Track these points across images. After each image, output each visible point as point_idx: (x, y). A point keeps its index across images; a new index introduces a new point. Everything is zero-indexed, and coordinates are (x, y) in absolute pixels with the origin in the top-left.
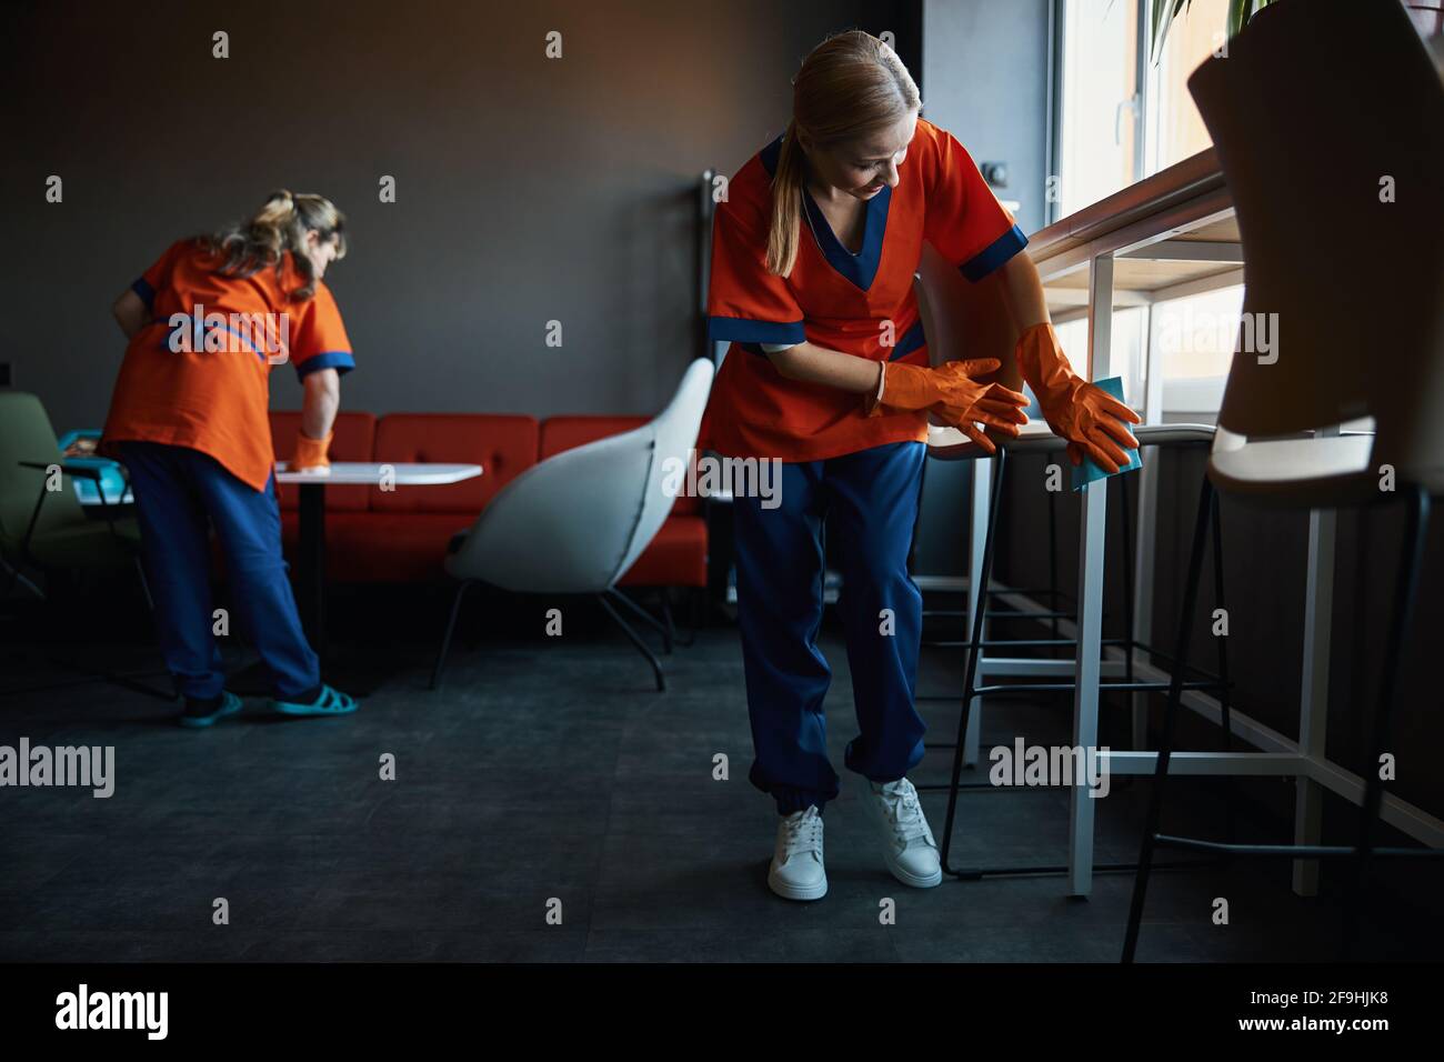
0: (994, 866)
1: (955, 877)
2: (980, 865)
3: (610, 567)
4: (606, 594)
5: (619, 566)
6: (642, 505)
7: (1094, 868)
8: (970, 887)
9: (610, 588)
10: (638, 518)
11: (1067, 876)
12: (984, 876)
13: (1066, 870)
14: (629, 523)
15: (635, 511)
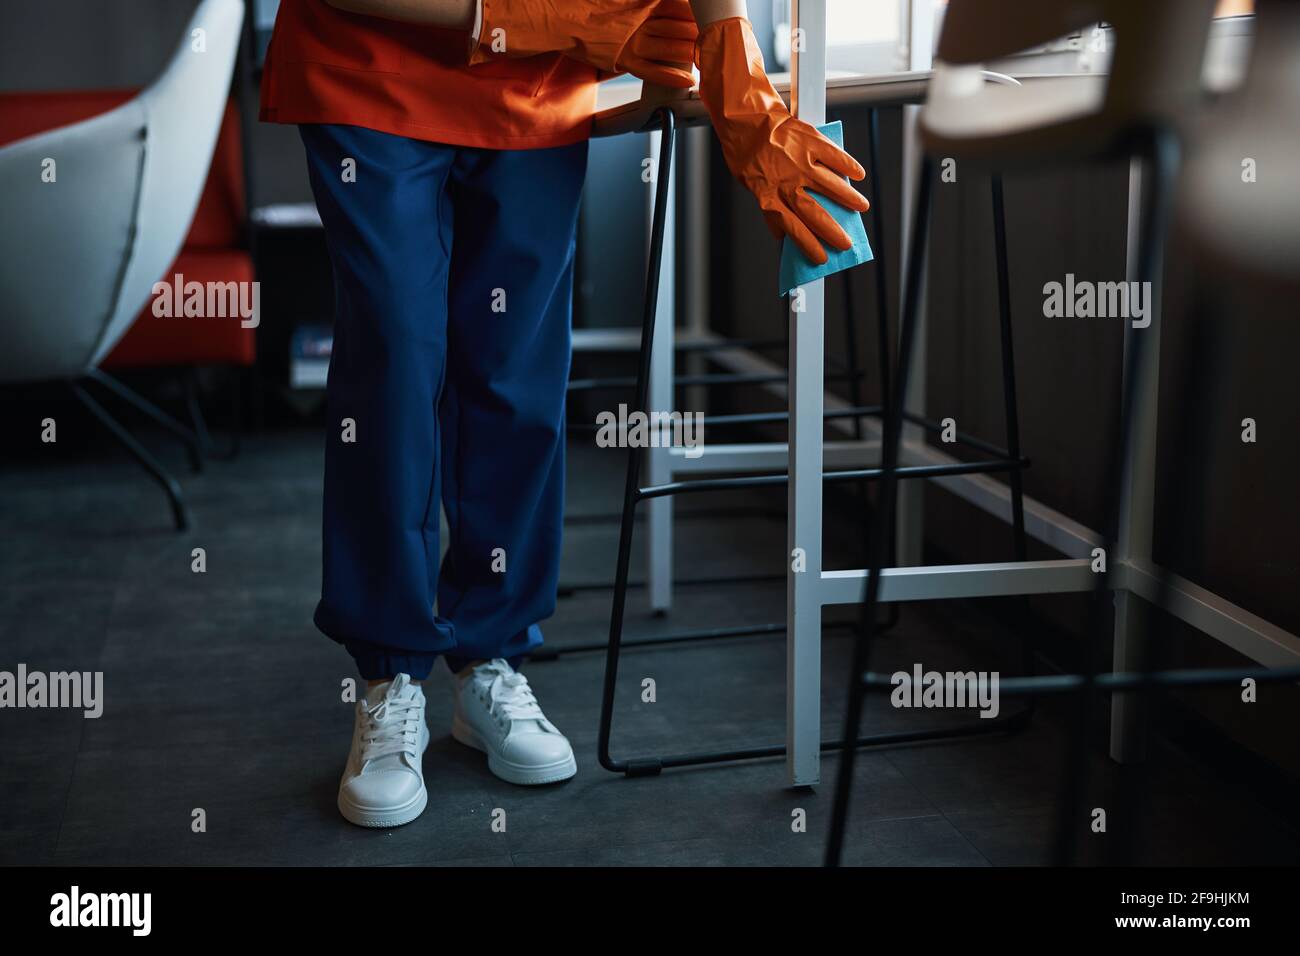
0: (681, 752)
1: (623, 774)
2: (658, 754)
3: (88, 335)
4: (87, 382)
5: (101, 335)
6: (132, 232)
7: (824, 747)
8: (645, 786)
9: (91, 367)
10: (127, 255)
11: (784, 761)
12: (664, 770)
13: (783, 752)
14: (112, 263)
15: (120, 242)
